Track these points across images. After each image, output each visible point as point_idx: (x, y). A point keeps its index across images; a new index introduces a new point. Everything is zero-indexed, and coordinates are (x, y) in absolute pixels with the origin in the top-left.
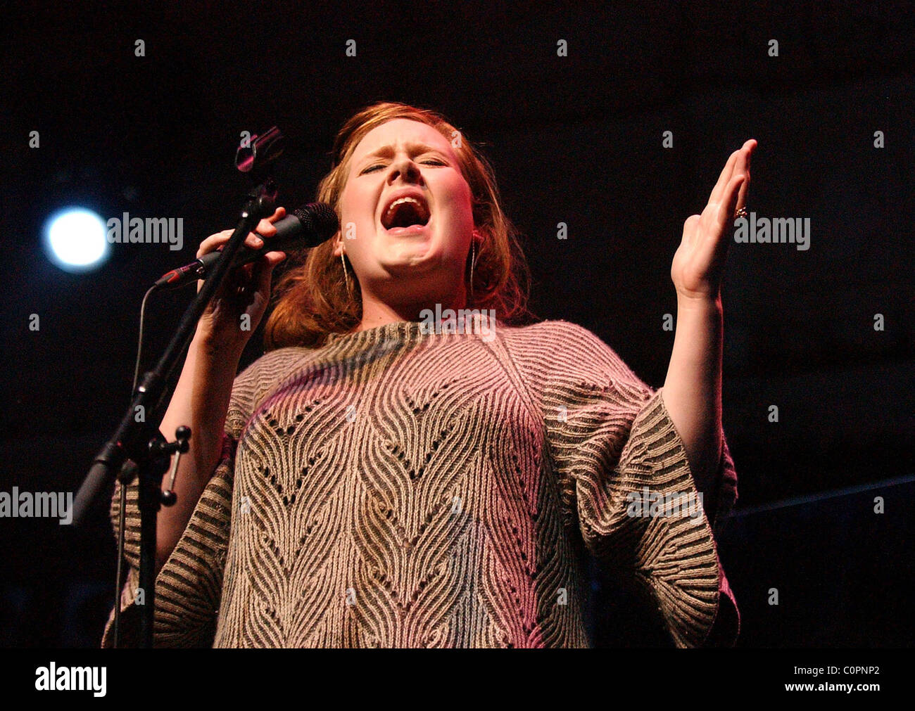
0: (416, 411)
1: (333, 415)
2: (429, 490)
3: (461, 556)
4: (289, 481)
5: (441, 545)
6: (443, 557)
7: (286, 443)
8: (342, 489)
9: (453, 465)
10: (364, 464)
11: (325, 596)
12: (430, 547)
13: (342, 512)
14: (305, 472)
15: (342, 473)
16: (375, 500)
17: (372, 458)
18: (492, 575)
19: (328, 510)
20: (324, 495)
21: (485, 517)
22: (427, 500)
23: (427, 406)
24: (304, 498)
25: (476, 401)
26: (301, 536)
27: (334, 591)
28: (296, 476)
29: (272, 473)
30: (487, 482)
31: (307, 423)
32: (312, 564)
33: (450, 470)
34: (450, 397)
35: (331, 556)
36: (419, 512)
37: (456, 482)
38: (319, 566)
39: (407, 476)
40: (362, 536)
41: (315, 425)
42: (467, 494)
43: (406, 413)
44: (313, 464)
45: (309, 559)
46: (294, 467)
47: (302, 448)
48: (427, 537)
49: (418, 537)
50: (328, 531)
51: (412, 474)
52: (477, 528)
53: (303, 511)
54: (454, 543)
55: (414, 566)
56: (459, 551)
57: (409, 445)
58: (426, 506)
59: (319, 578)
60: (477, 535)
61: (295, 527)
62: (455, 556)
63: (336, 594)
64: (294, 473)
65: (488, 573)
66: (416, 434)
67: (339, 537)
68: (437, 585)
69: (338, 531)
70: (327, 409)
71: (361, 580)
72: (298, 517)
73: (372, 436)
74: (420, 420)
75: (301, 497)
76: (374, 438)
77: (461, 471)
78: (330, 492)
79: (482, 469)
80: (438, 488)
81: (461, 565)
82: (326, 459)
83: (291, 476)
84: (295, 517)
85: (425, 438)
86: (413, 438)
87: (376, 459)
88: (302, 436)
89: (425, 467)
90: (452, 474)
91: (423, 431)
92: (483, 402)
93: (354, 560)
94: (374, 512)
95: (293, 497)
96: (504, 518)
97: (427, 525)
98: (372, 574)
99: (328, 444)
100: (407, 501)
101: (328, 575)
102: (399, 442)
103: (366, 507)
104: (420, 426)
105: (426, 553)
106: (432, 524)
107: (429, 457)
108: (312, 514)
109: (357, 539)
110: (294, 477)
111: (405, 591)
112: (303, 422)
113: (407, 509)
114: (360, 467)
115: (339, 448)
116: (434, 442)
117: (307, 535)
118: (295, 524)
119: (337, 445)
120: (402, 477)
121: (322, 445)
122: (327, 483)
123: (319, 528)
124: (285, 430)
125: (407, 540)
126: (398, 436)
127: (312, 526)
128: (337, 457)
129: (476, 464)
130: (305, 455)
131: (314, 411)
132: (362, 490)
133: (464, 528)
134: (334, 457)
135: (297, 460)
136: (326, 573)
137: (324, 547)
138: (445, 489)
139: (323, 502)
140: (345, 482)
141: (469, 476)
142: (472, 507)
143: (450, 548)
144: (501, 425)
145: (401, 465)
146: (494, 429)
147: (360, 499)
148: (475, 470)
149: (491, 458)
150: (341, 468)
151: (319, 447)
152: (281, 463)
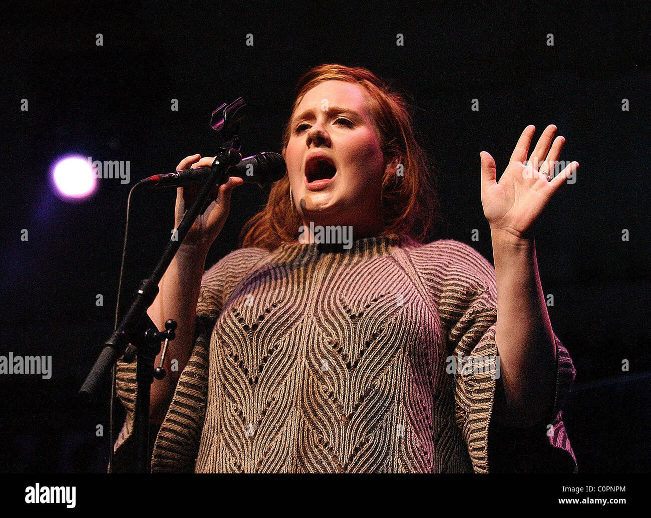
0: (353, 317)
1: (286, 316)
2: (362, 378)
3: (386, 429)
4: (253, 366)
5: (371, 420)
6: (372, 429)
7: (251, 336)
9: (381, 360)
10: (311, 354)
11: (281, 456)
12: (362, 421)
13: (294, 391)
14: (265, 359)
15: (294, 361)
16: (319, 383)
17: (317, 351)
18: (409, 444)
19: (283, 389)
20: (280, 378)
21: (404, 398)
22: (360, 385)
23: (361, 314)
24: (265, 380)
25: (400, 313)
26: (262, 409)
27: (288, 452)
29: (240, 360)
30: (406, 373)
31: (267, 322)
32: (271, 432)
33: (379, 363)
34: (380, 309)
35: (285, 425)
36: (354, 394)
37: (383, 372)
38: (277, 433)
39: (345, 366)
40: (309, 410)
41: (273, 324)
42: (391, 382)
43: (344, 318)
44: (271, 354)
45: (269, 427)
46: (257, 356)
47: (263, 341)
48: (360, 413)
49: (353, 414)
50: (283, 406)
51: (349, 365)
52: (398, 408)
53: (264, 390)
54: (381, 419)
55: (350, 436)
56: (384, 425)
57: (347, 342)
58: (359, 389)
59: (276, 442)
60: (398, 414)
61: (258, 402)
62: (381, 428)
63: (290, 454)
64: (257, 360)
65: (406, 442)
66: (352, 335)
67: (291, 411)
68: (367, 450)
69: (291, 406)
70: (282, 311)
71: (309, 444)
72: (260, 394)
73: (316, 333)
74: (355, 324)
75: (263, 379)
76: (319, 335)
77: (387, 364)
78: (285, 376)
79: (403, 363)
80: (369, 377)
81: (385, 436)
82: (281, 350)
83: (255, 362)
84: (258, 394)
85: (360, 337)
86: (350, 338)
87: (320, 351)
88: (264, 332)
89: (359, 360)
90: (380, 366)
91: (358, 333)
92: (405, 314)
93: (303, 428)
94: (319, 392)
95: (257, 379)
96: (417, 399)
97: (360, 405)
98: (317, 440)
99: (283, 339)
100: (345, 386)
101: (284, 440)
102: (339, 340)
103: (313, 388)
104: (355, 328)
105: (359, 425)
106: (364, 403)
107: (362, 353)
108: (271, 392)
109: (305, 412)
110: (257, 363)
111: (343, 455)
112: (264, 321)
113: (345, 391)
114: (307, 357)
115: (292, 342)
116: (367, 342)
117: (267, 408)
118: (258, 399)
119: (290, 340)
120: (341, 366)
121: (278, 339)
122: (283, 369)
123: (276, 404)
124: (251, 327)
125: (345, 415)
126: (337, 334)
127: (271, 402)
128: (290, 348)
129: (398, 359)
130: (265, 347)
131: (272, 312)
132: (309, 375)
133: (388, 407)
134: (287, 348)
135: (259, 350)
136: (282, 439)
137: (280, 418)
138: (375, 377)
139: (279, 384)
140: (296, 368)
141: (393, 368)
142: (395, 392)
143: (377, 422)
144: (418, 330)
145: (340, 358)
146: (413, 333)
147: (308, 382)
148: (398, 364)
149: (410, 354)
150: (293, 358)
151: (276, 341)
152: (247, 352)
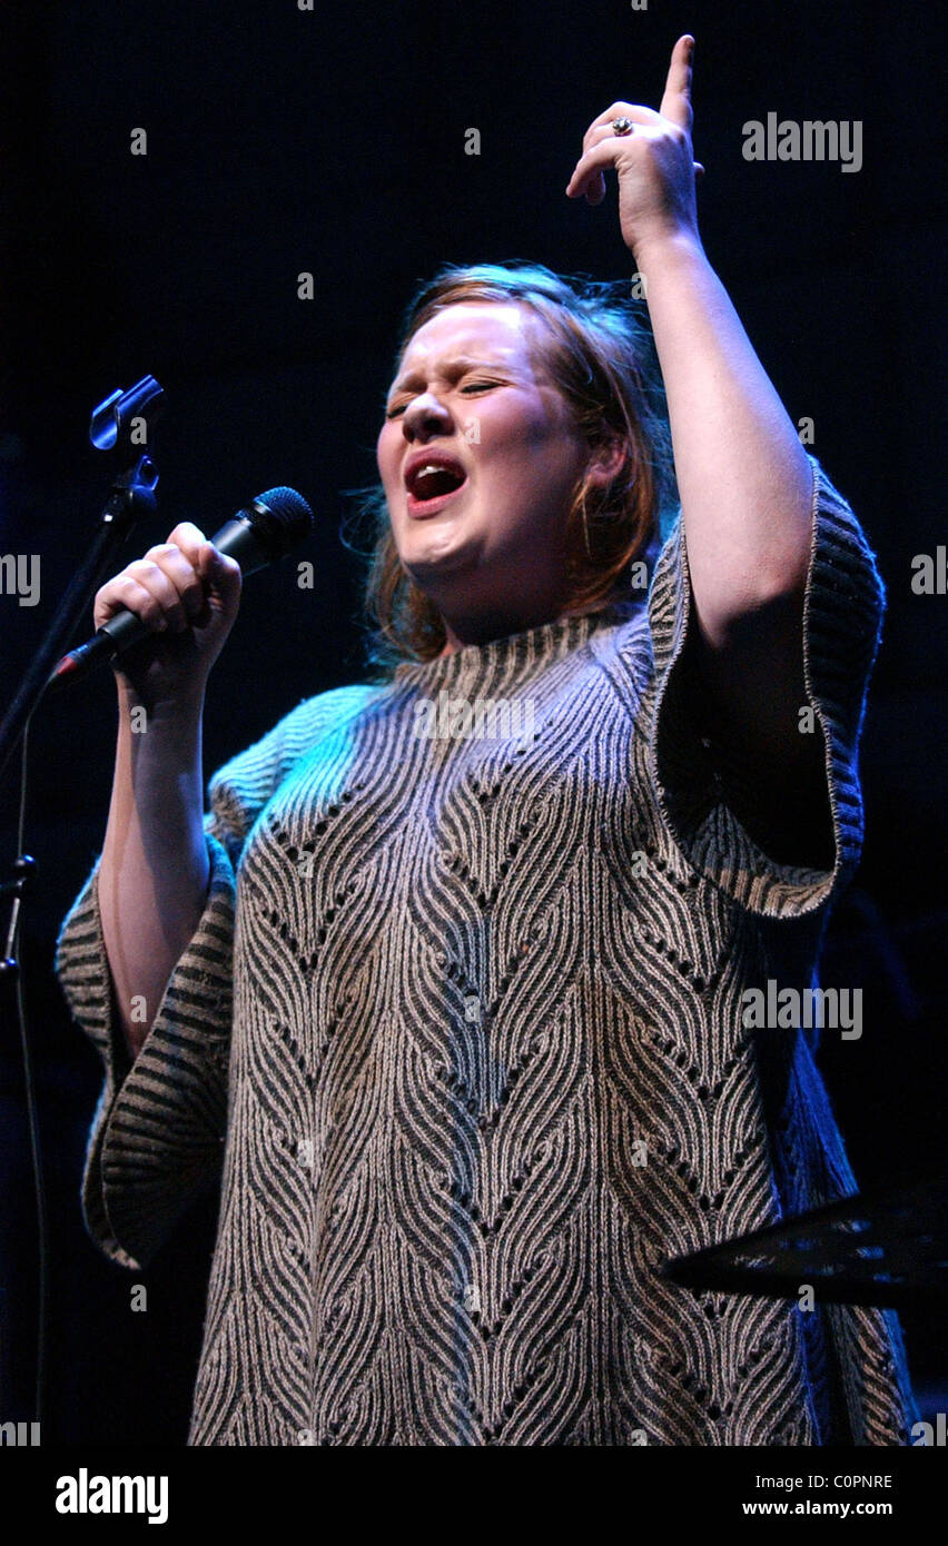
0: (483, 799)
1: (372, 820)
3: (572, 1019)
4: (307, 933)
5: (537, 1005)
6: (543, 1023)
8: (385, 941)
9: (543, 877)
10: (416, 896)
11: (366, 1118)
12: (519, 1011)
13: (386, 977)
14: (330, 916)
15: (386, 915)
16: (431, 951)
17: (425, 884)
18: (624, 1045)
19: (367, 976)
20: (360, 953)
22: (508, 936)
23: (496, 790)
24: (330, 960)
25: (571, 768)
26: (328, 1023)
27: (377, 1108)
28: (317, 924)
29: (282, 920)
31: (332, 837)
32: (347, 1069)
33: (539, 885)
34: (529, 770)
35: (372, 1053)
36: (496, 959)
38: (357, 1071)
39: (474, 905)
40: (415, 1013)
41: (345, 840)
42: (572, 919)
43: (469, 803)
44: (342, 903)
45: (342, 1060)
46: (314, 910)
47: (326, 880)
48: (513, 996)
49: (500, 1000)
50: (367, 1012)
51: (481, 901)
52: (592, 973)
53: (329, 981)
54: (558, 1000)
55: (497, 1049)
56: (568, 1013)
57: (474, 854)
59: (357, 1090)
60: (593, 985)
61: (318, 1007)
62: (562, 1020)
64: (314, 918)
65: (618, 1043)
66: (484, 836)
67: (382, 1020)
70: (363, 809)
71: (417, 1083)
72: (323, 990)
74: (488, 813)
75: (326, 958)
76: (430, 850)
77: (557, 884)
78: (369, 947)
79: (590, 874)
81: (573, 1033)
82: (362, 894)
83: (310, 925)
84: (319, 991)
85: (497, 839)
86: (479, 843)
87: (432, 884)
88: (327, 858)
89: (500, 884)
90: (544, 892)
91: (493, 830)
92: (582, 768)
93: (405, 1053)
94: (431, 970)
95: (315, 958)
97: (511, 978)
98: (433, 1074)
99: (365, 869)
100: (477, 945)
101: (370, 1083)
102: (460, 851)
103: (420, 962)
104: (488, 822)
105: (513, 1022)
106: (519, 974)
107: (504, 868)
108: (343, 984)
109: (408, 1018)
110: (314, 925)
111: (488, 1095)
112: (326, 836)
113: (478, 957)
114: (411, 902)
115: (382, 875)
116: (511, 845)
117: (338, 1019)
118: (318, 1002)
119: (379, 871)
120: (467, 906)
121: (355, 871)
122: (364, 933)
123: (354, 1008)
124: (300, 850)
125: (482, 1009)
126: (459, 843)
127: (345, 1005)
130: (330, 891)
131: (342, 814)
132: (412, 937)
133: (571, 974)
134: (373, 890)
135: (318, 899)
136: (366, 1081)
137: (362, 1039)
139: (359, 964)
140: (390, 928)
142: (580, 939)
143: (553, 1008)
145: (465, 889)
147: (410, 951)
148: (580, 878)
150: (384, 907)
151: (351, 875)
152: (295, 905)
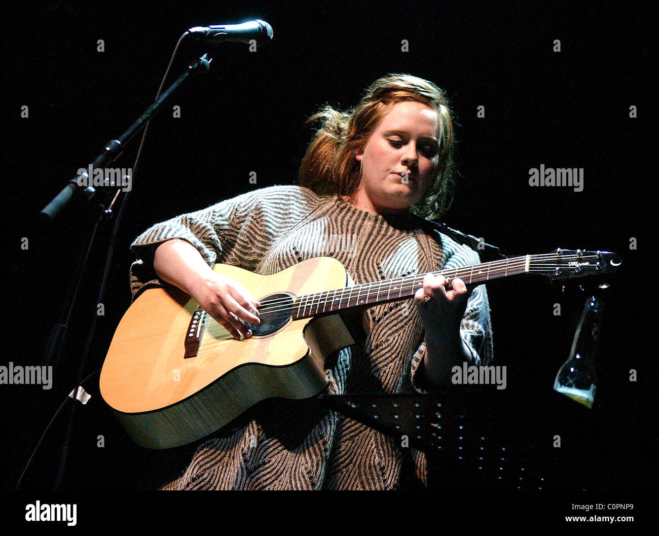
2: (381, 331)
3: (388, 374)
9: (397, 323)
21: (404, 357)
22: (378, 336)
30: (410, 339)
33: (395, 325)
37: (397, 333)
39: (371, 319)
42: (400, 342)
48: (373, 356)
51: (374, 318)
54: (386, 365)
56: (387, 371)
58: (377, 339)
60: (398, 367)
62: (384, 372)
77: (400, 328)
80: (386, 333)
89: (382, 318)
90: (395, 328)
97: (375, 350)
106: (378, 350)
107: (386, 314)
116: (391, 307)
120: (368, 318)
129: (409, 327)
133: (393, 360)
138: (390, 335)
141: (404, 332)
142: (400, 350)
143: (383, 367)
145: (369, 312)
149: (416, 326)
